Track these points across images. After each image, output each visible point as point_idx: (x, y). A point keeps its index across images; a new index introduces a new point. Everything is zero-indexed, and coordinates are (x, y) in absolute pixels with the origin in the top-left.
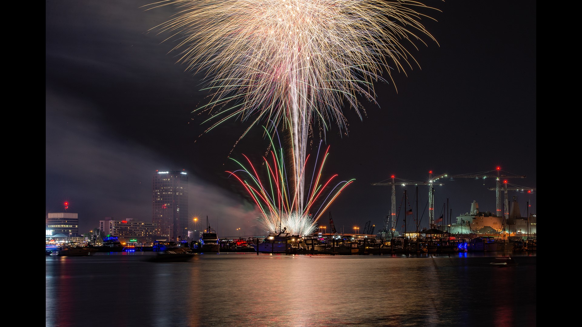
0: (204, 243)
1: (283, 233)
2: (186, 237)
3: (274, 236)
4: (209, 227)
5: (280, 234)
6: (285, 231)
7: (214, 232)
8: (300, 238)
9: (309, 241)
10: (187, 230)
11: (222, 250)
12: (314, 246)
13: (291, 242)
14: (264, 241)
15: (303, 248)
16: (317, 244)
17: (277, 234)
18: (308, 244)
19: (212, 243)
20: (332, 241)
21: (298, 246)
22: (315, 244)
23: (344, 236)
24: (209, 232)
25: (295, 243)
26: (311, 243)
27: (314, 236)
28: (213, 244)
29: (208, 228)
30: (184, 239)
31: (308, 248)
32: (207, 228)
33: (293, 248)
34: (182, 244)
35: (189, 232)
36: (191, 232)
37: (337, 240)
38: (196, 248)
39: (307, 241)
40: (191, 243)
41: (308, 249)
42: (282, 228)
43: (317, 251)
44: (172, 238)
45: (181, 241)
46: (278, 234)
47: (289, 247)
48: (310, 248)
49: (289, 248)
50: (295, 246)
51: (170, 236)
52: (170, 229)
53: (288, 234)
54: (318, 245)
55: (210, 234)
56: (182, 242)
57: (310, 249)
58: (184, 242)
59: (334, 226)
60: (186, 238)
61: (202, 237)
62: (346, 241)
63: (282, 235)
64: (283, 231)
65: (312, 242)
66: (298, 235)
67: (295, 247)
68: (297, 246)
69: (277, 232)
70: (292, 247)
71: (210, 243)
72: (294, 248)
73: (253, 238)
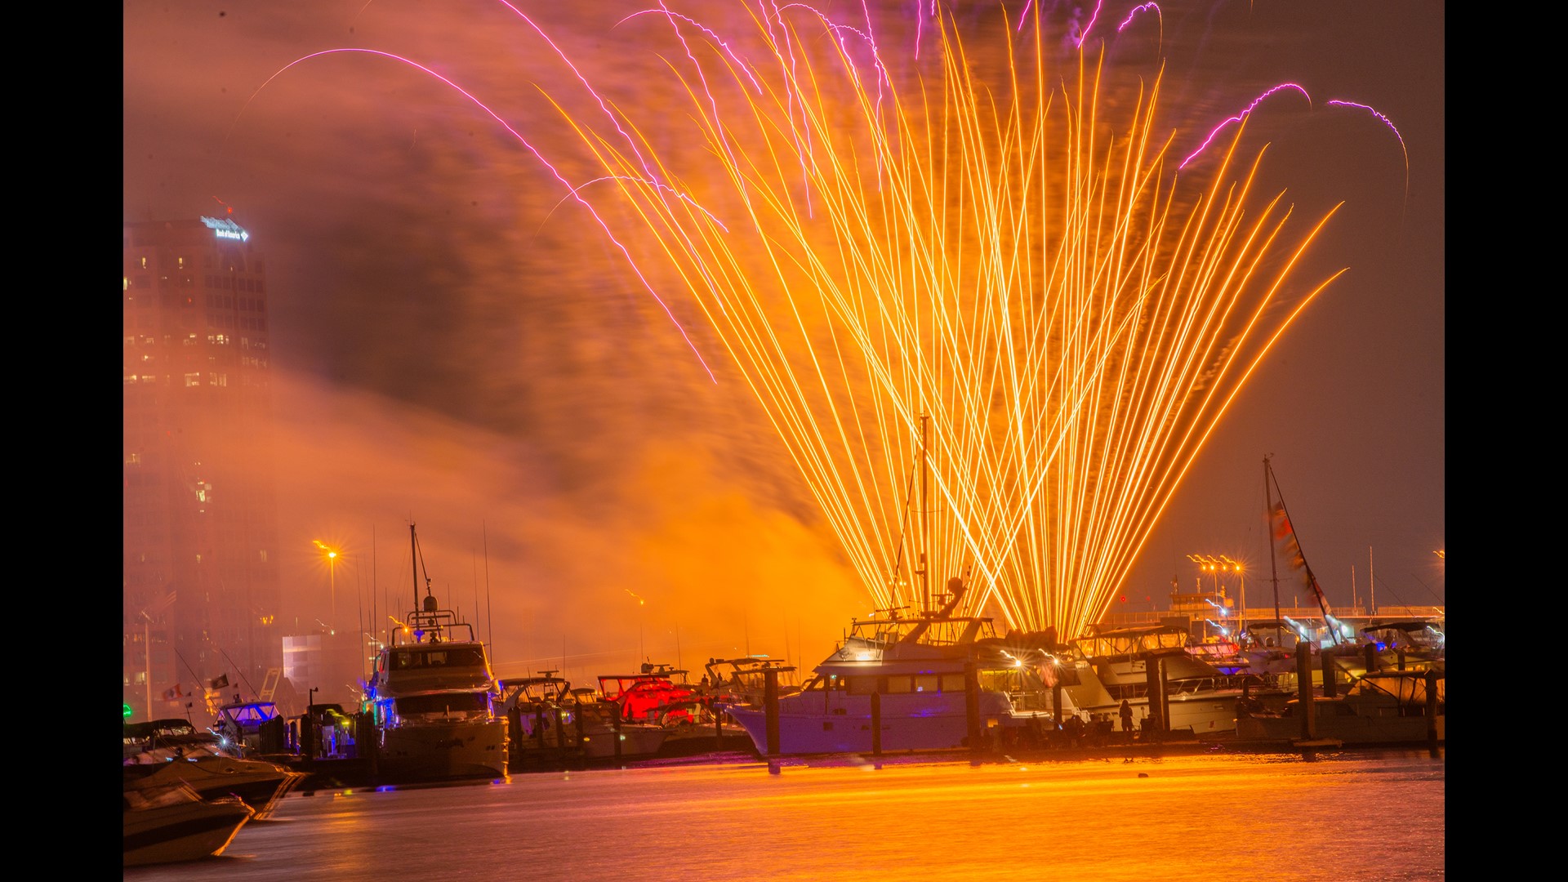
0: (401, 711)
1: (944, 617)
2: (272, 679)
3: (880, 646)
4: (430, 604)
5: (922, 626)
6: (954, 604)
7: (460, 637)
8: (1063, 648)
9: (1127, 667)
10: (279, 630)
11: (528, 759)
12: (1167, 703)
13: (1004, 682)
14: (814, 682)
15: (1085, 717)
16: (1188, 687)
17: (905, 631)
18: (1115, 691)
19: (450, 715)
20: (1294, 661)
21: (1050, 705)
22: (1174, 687)
23: (1378, 625)
24: (425, 640)
25: (1032, 687)
26: (1143, 678)
27: (1160, 632)
28: (462, 715)
29: (421, 607)
30: (255, 693)
31: (1126, 713)
32: (417, 612)
33: (1018, 720)
34: (240, 729)
35: (290, 648)
36: (304, 644)
37: (1327, 652)
38: (344, 756)
39: (1116, 668)
40: (304, 718)
41: (1127, 722)
42: (939, 585)
43: (1187, 734)
44: (169, 694)
45: (233, 713)
46: (912, 627)
47: (991, 716)
48: (1140, 713)
49: (991, 725)
50: (1027, 708)
51: (153, 677)
52: (153, 634)
53: (974, 625)
54: (1190, 691)
55: (435, 647)
56: (244, 715)
57: (1136, 723)
58: (254, 714)
59: (1302, 556)
60: (269, 687)
61: (385, 676)
62: (1395, 659)
63: (941, 634)
64: (941, 602)
65: (1151, 672)
66: (1051, 631)
67: (1028, 714)
68: (1044, 708)
69: (904, 614)
70: (1014, 713)
71: (440, 715)
72: (1028, 721)
73: (735, 663)
